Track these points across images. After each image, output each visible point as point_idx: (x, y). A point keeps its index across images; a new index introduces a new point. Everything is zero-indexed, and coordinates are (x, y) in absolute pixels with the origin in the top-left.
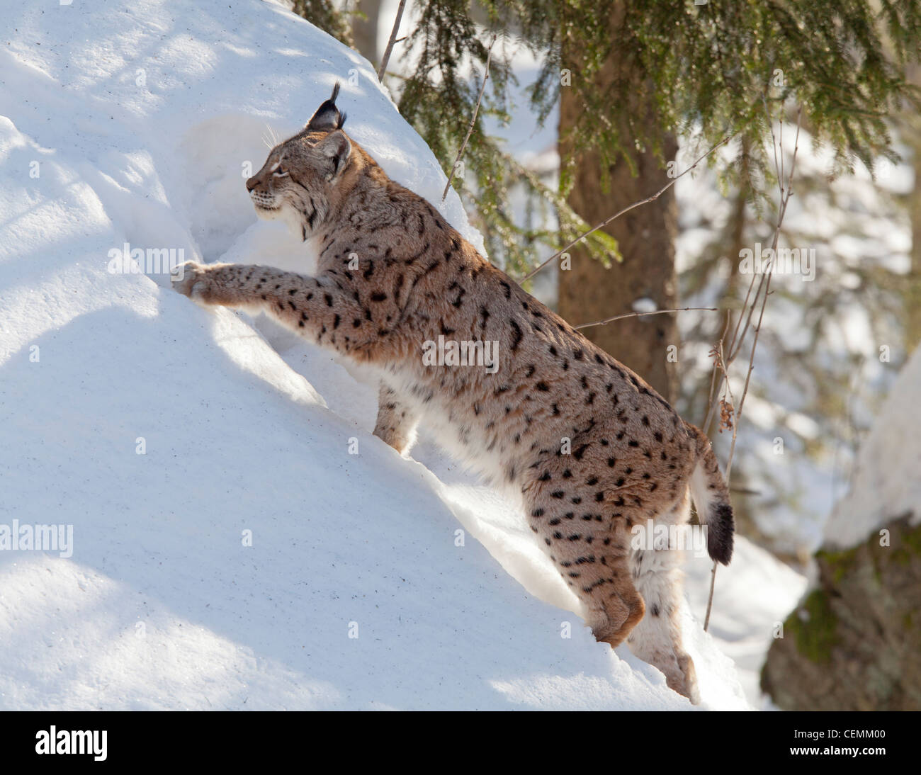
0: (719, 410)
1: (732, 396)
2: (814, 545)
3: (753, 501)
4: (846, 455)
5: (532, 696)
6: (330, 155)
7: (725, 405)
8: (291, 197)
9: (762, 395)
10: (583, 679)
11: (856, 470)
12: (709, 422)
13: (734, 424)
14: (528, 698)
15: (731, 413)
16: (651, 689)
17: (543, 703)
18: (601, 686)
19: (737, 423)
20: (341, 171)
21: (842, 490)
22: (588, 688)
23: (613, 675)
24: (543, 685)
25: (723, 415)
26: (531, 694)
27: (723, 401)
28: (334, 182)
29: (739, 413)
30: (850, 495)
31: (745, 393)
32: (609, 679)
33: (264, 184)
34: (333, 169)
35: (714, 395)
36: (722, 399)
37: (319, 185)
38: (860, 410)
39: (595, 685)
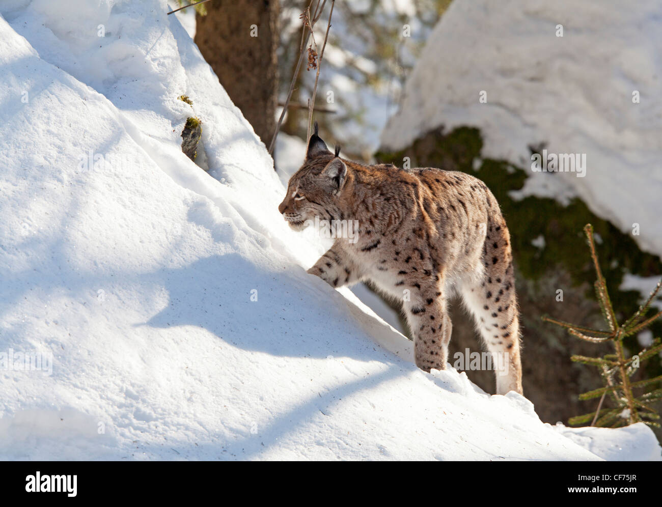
0: (307, 55)
1: (316, 46)
2: (374, 148)
3: (331, 117)
4: (396, 85)
5: (178, 255)
6: (333, 175)
7: (312, 51)
8: (312, 211)
9: (336, 44)
10: (213, 244)
11: (403, 96)
12: (300, 63)
13: (318, 64)
14: (175, 258)
15: (315, 57)
16: (261, 251)
17: (185, 260)
18: (225, 248)
19: (320, 64)
20: (343, 186)
21: (394, 110)
22: (217, 250)
23: (234, 241)
24: (185, 248)
25: (310, 59)
26: (177, 254)
27: (310, 49)
28: (339, 194)
29: (321, 57)
30: (399, 113)
31: (325, 43)
32: (232, 244)
33: (290, 208)
34: (337, 186)
35: (303, 44)
36: (309, 47)
37: (329, 200)
38: (406, 54)
39: (222, 248)
